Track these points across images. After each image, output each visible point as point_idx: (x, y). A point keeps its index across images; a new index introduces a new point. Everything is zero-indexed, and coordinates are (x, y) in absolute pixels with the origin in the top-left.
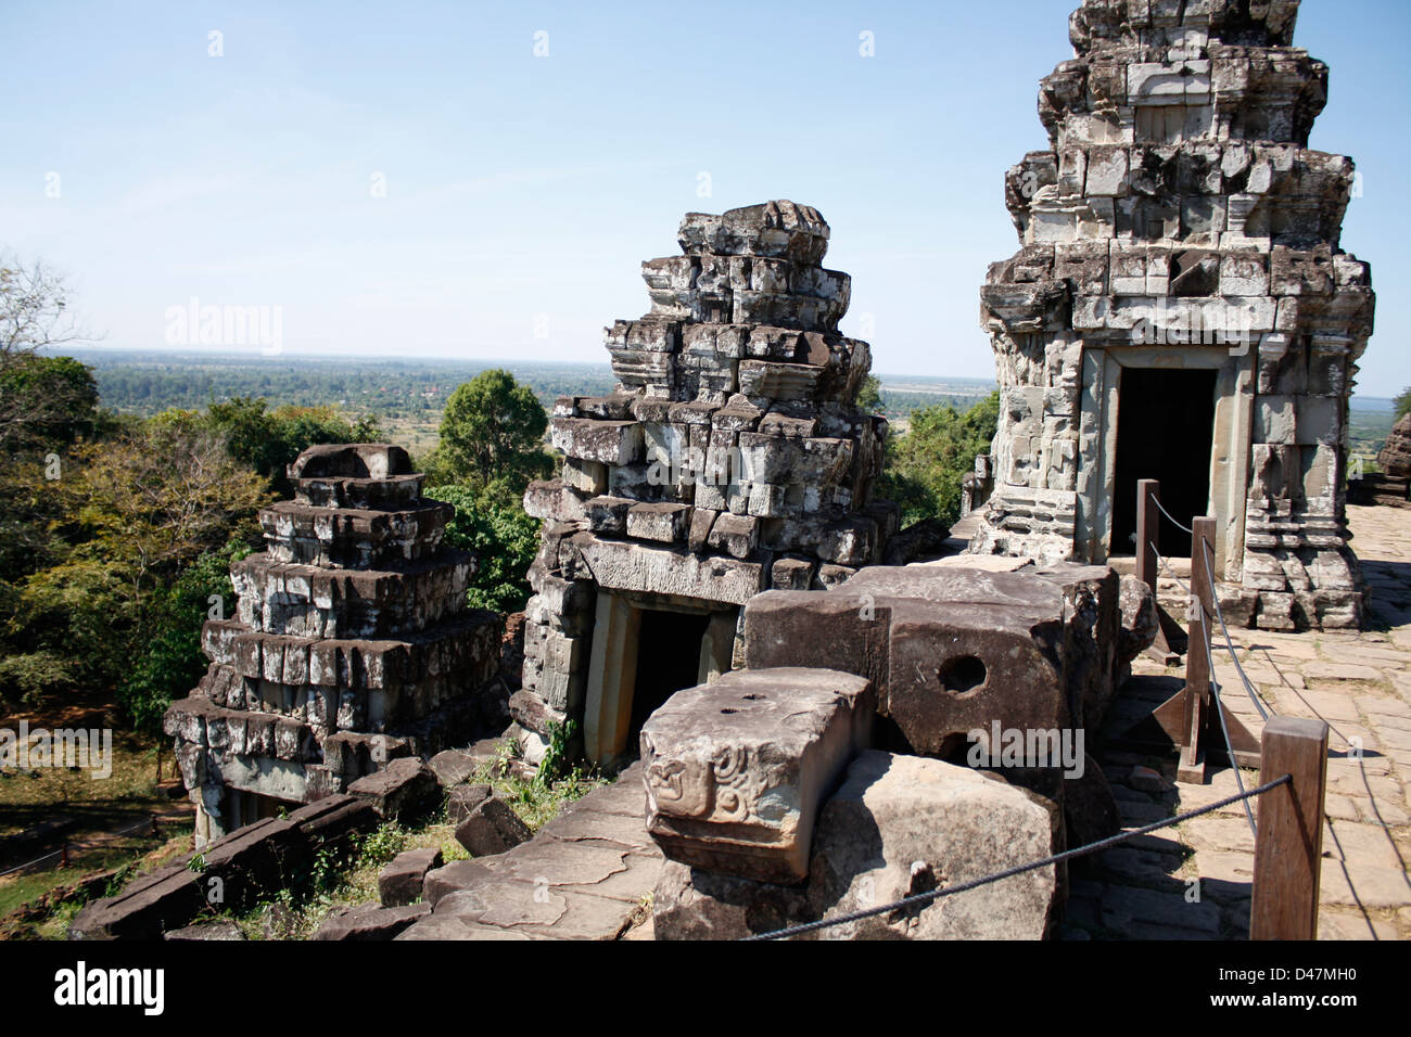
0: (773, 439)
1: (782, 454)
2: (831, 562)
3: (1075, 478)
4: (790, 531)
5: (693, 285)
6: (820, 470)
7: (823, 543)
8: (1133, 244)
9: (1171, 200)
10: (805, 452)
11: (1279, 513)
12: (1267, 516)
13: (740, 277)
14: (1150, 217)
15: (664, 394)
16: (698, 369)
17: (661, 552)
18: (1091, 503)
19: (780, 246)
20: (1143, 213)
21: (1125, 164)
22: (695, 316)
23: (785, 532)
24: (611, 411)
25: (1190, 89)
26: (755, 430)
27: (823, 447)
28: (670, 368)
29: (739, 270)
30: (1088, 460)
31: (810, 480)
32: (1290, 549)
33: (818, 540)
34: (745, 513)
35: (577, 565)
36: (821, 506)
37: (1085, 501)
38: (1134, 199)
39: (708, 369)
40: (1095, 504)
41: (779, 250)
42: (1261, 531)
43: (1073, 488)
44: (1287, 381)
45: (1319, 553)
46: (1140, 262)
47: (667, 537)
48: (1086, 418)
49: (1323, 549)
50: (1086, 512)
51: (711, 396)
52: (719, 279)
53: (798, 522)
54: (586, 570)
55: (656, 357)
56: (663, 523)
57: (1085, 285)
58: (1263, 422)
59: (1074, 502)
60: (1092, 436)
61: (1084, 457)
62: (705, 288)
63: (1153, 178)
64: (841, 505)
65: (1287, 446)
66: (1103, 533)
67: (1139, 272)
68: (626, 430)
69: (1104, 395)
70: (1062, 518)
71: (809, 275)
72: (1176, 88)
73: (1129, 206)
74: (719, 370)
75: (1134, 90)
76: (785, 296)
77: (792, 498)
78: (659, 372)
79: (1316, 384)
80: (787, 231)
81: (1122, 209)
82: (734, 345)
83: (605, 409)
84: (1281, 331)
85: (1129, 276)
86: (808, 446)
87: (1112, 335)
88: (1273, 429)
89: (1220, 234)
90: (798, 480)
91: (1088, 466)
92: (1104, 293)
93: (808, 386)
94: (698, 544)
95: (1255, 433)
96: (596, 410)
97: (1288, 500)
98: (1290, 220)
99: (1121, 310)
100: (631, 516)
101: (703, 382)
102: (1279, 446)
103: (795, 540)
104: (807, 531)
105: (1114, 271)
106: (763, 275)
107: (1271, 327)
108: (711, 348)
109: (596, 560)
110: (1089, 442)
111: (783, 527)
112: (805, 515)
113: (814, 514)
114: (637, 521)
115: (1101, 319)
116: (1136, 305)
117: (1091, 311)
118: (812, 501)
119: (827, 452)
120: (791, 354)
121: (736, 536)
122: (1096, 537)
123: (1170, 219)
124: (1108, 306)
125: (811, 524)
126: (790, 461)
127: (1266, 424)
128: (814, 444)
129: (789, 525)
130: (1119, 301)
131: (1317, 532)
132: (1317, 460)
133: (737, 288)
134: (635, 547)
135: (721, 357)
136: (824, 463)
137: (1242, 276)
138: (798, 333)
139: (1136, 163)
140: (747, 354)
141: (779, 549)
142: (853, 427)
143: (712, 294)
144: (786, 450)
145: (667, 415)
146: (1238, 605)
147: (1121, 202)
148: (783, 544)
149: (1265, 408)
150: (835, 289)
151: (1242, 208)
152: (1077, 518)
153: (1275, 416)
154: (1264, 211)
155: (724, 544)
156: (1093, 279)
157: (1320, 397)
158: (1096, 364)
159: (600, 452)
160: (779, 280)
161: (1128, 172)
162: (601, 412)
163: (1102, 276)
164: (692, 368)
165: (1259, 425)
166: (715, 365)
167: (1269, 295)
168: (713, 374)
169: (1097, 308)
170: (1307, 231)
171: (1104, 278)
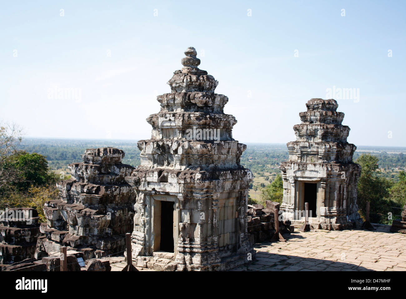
0: (83, 216)
1: (86, 220)
2: (99, 249)
3: (144, 229)
4: (90, 240)
5: (76, 172)
6: (96, 224)
7: (97, 244)
8: (157, 167)
9: (165, 155)
10: (92, 219)
11: (186, 242)
12: (183, 243)
13: (85, 171)
14: (161, 160)
15: (66, 202)
16: (74, 195)
17: (58, 244)
18: (148, 237)
19: (100, 161)
20: (160, 158)
21: (153, 146)
22: (77, 180)
23: (89, 240)
24: (55, 205)
25: (172, 125)
26: (79, 213)
27: (95, 218)
28: (67, 195)
29: (84, 169)
30: (147, 225)
31: (94, 226)
32: (188, 252)
33: (96, 243)
34: (78, 235)
35: (42, 247)
36: (98, 234)
37: (147, 236)
38: (157, 155)
39: (76, 196)
40: (150, 237)
41: (100, 162)
42: (180, 247)
43: (144, 232)
44: (188, 205)
45: (196, 254)
46: (152, 173)
47: (58, 241)
48: (146, 214)
49: (197, 253)
50: (147, 239)
51: (77, 202)
52: (81, 171)
53: (92, 238)
54: (43, 248)
55: (64, 192)
56: (58, 237)
57: (141, 179)
58: (183, 217)
59: (144, 236)
60: (148, 218)
61: (146, 224)
62: (79, 173)
63: (159, 150)
64: (109, 233)
65: (189, 224)
66: (152, 246)
67: (152, 176)
68: (55, 211)
69: (150, 207)
70: (141, 241)
71: (113, 167)
72: (168, 124)
73: (156, 156)
74: (78, 196)
75: (160, 125)
76: (97, 175)
77: (91, 231)
78: (65, 196)
79: (195, 207)
80: (101, 157)
81: (155, 157)
82: (80, 189)
83: (54, 205)
84: (181, 193)
85: (150, 177)
86: (92, 218)
87: (149, 192)
88: (185, 219)
89: (175, 165)
90: (91, 226)
91: (147, 226)
92: (145, 181)
93: (97, 201)
94: (64, 242)
95: (181, 220)
96: (51, 205)
97: (189, 239)
98: (193, 161)
99: (150, 186)
100: (52, 234)
101: (75, 199)
102: (186, 224)
103: (91, 242)
104: (93, 240)
105: (147, 175)
106: (90, 170)
107: (178, 192)
108: (75, 190)
109: (46, 245)
110: (147, 220)
111: (88, 239)
112: (94, 236)
113: (96, 236)
114: (53, 236)
115: (145, 188)
116: (152, 184)
117: (142, 186)
118: (96, 232)
119: (96, 219)
120: (94, 192)
121: (72, 241)
122: (150, 246)
123: (165, 161)
124: (146, 184)
125: (95, 238)
126: (88, 221)
127: (183, 218)
128: (93, 217)
129: (90, 238)
130: (149, 183)
131: (196, 248)
132: (197, 228)
133: (85, 173)
134: (54, 243)
135: (78, 192)
136: (96, 222)
137: (172, 178)
138: (97, 186)
139: (155, 146)
140: (83, 192)
141: (88, 245)
142: (114, 211)
143: (80, 175)
144: (87, 218)
145: (63, 208)
146: (171, 267)
147: (154, 155)
148: (89, 244)
149: (183, 213)
150: (119, 171)
151: (178, 158)
152: (145, 240)
153: (185, 215)
154: (185, 159)
155: (69, 243)
156: (143, 177)
157: (196, 210)
158: (148, 199)
159: (49, 217)
160: (95, 171)
161: (154, 148)
162: (53, 206)
163: (145, 176)
164: (72, 195)
165: (182, 217)
166: (77, 194)
167: (178, 183)
168: (77, 197)
169: (144, 185)
170: (197, 164)
171: (145, 177)
